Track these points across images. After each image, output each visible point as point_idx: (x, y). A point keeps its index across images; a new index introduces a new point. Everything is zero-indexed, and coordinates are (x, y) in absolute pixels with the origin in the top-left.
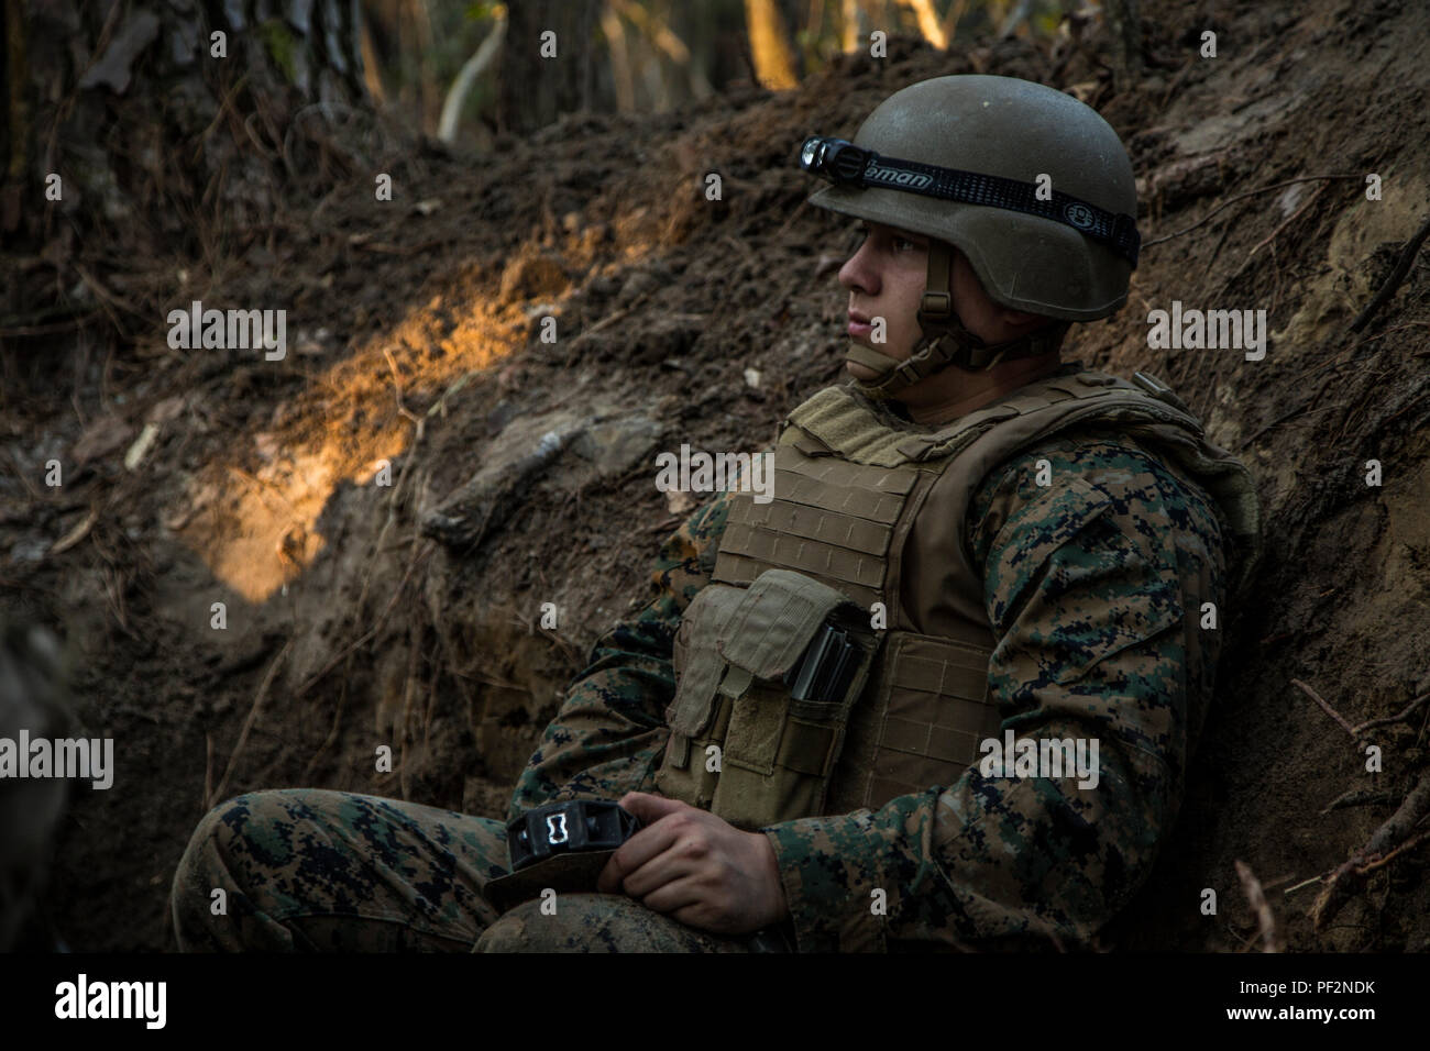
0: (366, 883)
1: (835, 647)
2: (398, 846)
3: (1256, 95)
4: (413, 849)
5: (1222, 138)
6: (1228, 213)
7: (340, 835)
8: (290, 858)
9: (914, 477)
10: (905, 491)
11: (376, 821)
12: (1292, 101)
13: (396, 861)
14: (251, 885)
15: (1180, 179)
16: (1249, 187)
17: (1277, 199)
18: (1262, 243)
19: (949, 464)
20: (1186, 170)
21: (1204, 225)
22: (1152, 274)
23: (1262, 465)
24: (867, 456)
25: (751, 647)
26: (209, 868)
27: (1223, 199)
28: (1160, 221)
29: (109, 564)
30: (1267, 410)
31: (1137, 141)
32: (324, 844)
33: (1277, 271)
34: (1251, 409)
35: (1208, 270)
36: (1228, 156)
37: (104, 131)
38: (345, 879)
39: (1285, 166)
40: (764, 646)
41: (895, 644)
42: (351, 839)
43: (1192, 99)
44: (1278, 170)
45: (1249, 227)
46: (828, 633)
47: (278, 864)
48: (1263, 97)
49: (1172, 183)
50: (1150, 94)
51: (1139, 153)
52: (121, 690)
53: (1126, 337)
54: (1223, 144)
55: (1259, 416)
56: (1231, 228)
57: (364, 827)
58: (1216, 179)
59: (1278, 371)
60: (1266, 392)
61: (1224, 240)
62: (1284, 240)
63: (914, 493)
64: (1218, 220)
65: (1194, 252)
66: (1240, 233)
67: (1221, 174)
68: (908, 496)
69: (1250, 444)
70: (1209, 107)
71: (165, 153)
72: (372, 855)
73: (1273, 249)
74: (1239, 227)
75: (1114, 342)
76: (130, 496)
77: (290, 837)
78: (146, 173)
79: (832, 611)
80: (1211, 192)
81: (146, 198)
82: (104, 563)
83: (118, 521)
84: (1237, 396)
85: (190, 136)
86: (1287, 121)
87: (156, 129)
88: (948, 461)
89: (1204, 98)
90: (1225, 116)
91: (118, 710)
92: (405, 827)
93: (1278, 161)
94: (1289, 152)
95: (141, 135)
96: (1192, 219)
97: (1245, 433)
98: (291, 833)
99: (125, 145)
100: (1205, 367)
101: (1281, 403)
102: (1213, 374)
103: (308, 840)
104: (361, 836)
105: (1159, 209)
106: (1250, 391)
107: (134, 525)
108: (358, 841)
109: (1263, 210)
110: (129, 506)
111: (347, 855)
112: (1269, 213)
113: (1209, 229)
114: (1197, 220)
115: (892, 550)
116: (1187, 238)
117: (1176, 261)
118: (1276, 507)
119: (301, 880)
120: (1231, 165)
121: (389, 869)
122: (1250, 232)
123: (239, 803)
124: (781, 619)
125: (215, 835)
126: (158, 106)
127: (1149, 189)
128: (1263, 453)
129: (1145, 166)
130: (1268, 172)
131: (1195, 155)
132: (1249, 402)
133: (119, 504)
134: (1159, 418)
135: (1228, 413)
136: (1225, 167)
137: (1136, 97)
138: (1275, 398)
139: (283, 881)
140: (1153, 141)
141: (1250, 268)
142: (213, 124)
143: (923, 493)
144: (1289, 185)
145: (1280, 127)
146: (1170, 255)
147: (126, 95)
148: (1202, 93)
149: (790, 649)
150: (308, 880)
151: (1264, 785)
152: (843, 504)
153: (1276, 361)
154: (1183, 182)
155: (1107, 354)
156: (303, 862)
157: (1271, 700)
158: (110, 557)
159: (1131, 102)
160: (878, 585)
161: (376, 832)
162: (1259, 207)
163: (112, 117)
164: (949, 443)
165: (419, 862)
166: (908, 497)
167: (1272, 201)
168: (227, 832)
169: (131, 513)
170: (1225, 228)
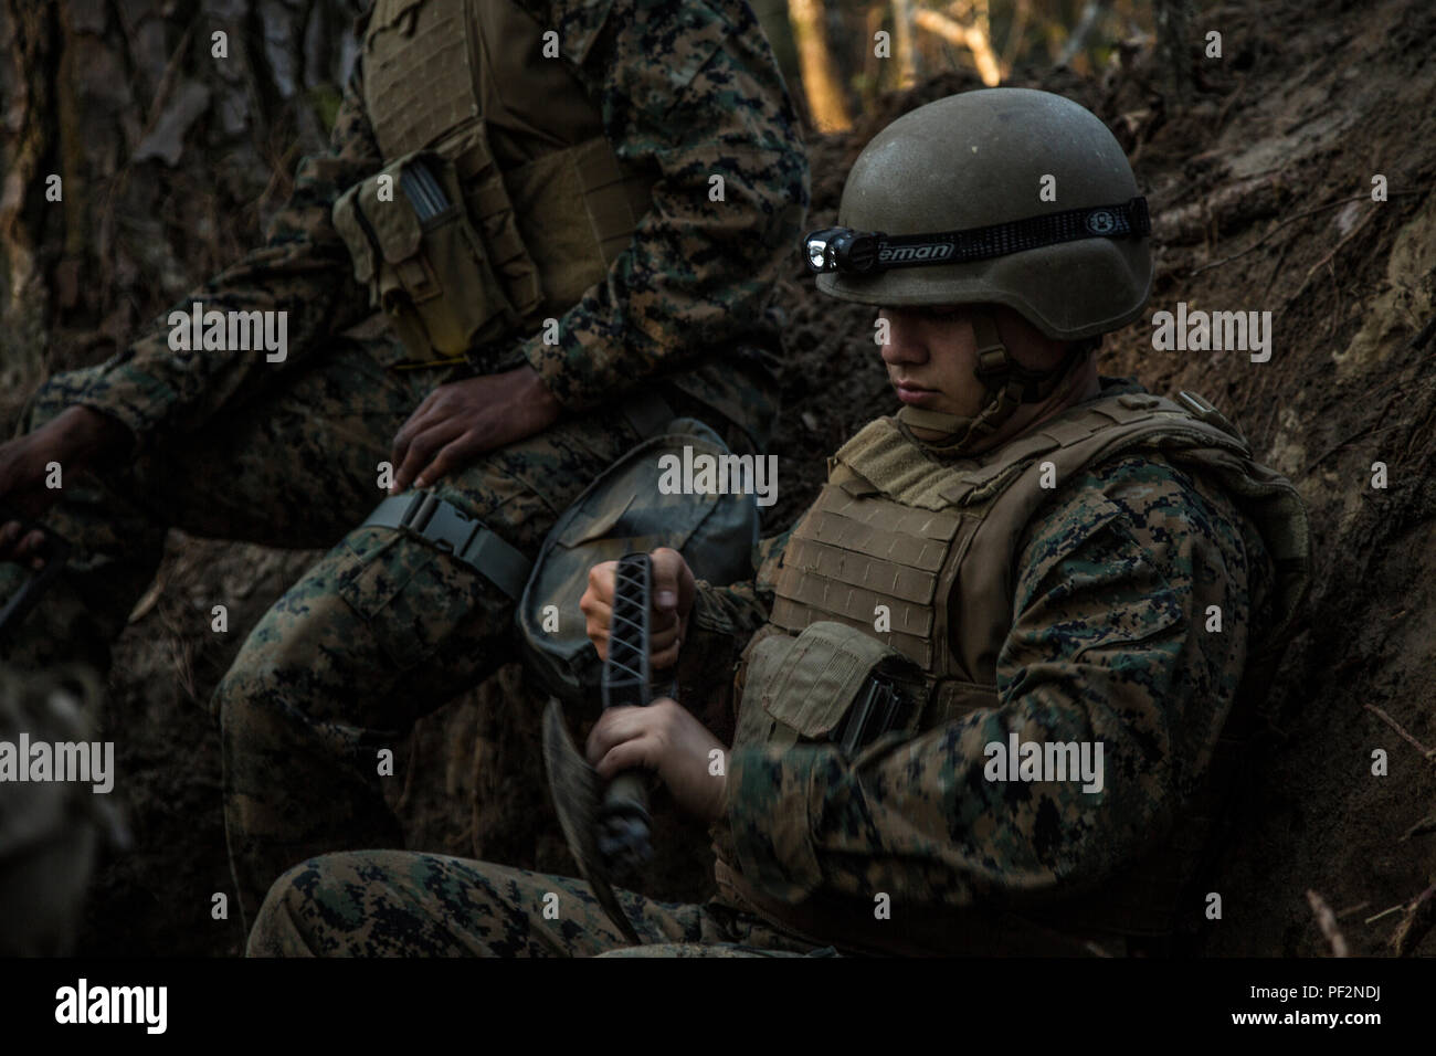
0: (439, 944)
1: (881, 701)
2: (471, 905)
3: (1309, 115)
4: (486, 907)
5: (1276, 159)
6: (1285, 235)
7: (411, 896)
8: (362, 922)
9: (957, 522)
10: (948, 537)
11: (448, 880)
12: (1346, 119)
13: (469, 920)
14: (325, 949)
15: (1234, 202)
16: (1306, 208)
17: (1334, 219)
18: (1319, 264)
19: (991, 508)
20: (1240, 193)
21: (1260, 247)
22: (1210, 300)
23: (1328, 488)
24: (913, 497)
25: (797, 704)
26: (281, 933)
27: (1279, 221)
28: (1216, 246)
29: (176, 635)
30: (1331, 432)
31: (1189, 167)
32: (397, 906)
33: (1336, 291)
34: (1316, 431)
35: (1267, 294)
36: (1283, 177)
37: (158, 203)
38: (418, 940)
39: (1341, 185)
40: (809, 703)
41: (946, 694)
42: (423, 899)
43: (1245, 122)
44: (1334, 189)
45: (1307, 248)
46: (874, 687)
47: (351, 928)
48: (1317, 117)
49: (1226, 207)
50: (1203, 119)
51: (1193, 178)
52: (192, 760)
53: (1186, 363)
54: (1277, 165)
55: (1324, 438)
56: (1289, 249)
57: (435, 886)
58: (1272, 201)
59: (1340, 392)
60: (1330, 413)
61: (1282, 262)
62: (1342, 260)
63: (958, 539)
64: (1274, 242)
65: (1251, 275)
66: (1298, 255)
67: (1277, 196)
68: (951, 542)
69: (1315, 468)
70: (1262, 129)
71: (219, 222)
72: (445, 915)
73: (1331, 270)
74: (1296, 249)
75: (1174, 369)
76: (194, 566)
77: (362, 899)
78: (202, 243)
79: (877, 665)
80: (1267, 215)
81: (203, 268)
82: (171, 634)
83: (184, 592)
84: (1300, 419)
85: (243, 204)
86: (1342, 140)
87: (210, 199)
88: (990, 504)
89: (1257, 120)
90: (1278, 137)
91: (189, 782)
92: (477, 885)
93: (1335, 180)
94: (1344, 171)
95: (195, 205)
96: (1249, 243)
97: (1310, 455)
98: (362, 895)
99: (180, 216)
100: (1267, 391)
101: (1345, 425)
102: (1275, 398)
103: (379, 902)
104: (433, 896)
105: (1216, 234)
106: (1314, 414)
107: (199, 595)
108: (430, 902)
109: (1320, 231)
110: (193, 575)
111: (420, 916)
112: (1327, 233)
113: (1266, 251)
114: (1254, 243)
115: (937, 598)
116: (1244, 262)
117: (1233, 285)
118: (1344, 530)
119: (374, 943)
120: (1286, 186)
121: (462, 929)
122: (1308, 252)
123: (310, 866)
124: (826, 675)
125: (287, 900)
126: (211, 176)
127: (1204, 214)
128: (1329, 476)
129: (1198, 191)
130: (1324, 192)
131: (1249, 178)
132: (1312, 424)
133: (185, 574)
134: (1203, 443)
135: (1292, 438)
136: (1280, 189)
137: (1188, 122)
138: (1339, 420)
139: (356, 945)
140: (1206, 166)
141: (1309, 290)
142: (267, 190)
143: (967, 539)
144: (1346, 203)
145: (1334, 146)
146: (1228, 280)
147: (178, 168)
148: (1255, 115)
149: (835, 706)
150: (380, 943)
151: (1341, 813)
152: (888, 550)
153: (1339, 382)
154: (1238, 206)
155: (1167, 382)
156: (376, 925)
157: (1347, 727)
158: (175, 627)
159: (1183, 128)
160: (926, 634)
161: (448, 891)
162: (1316, 228)
163: (166, 189)
164: (990, 484)
165: (492, 920)
166: (951, 544)
167: (1329, 221)
168: (298, 896)
169: (196, 583)
170: (1282, 251)
